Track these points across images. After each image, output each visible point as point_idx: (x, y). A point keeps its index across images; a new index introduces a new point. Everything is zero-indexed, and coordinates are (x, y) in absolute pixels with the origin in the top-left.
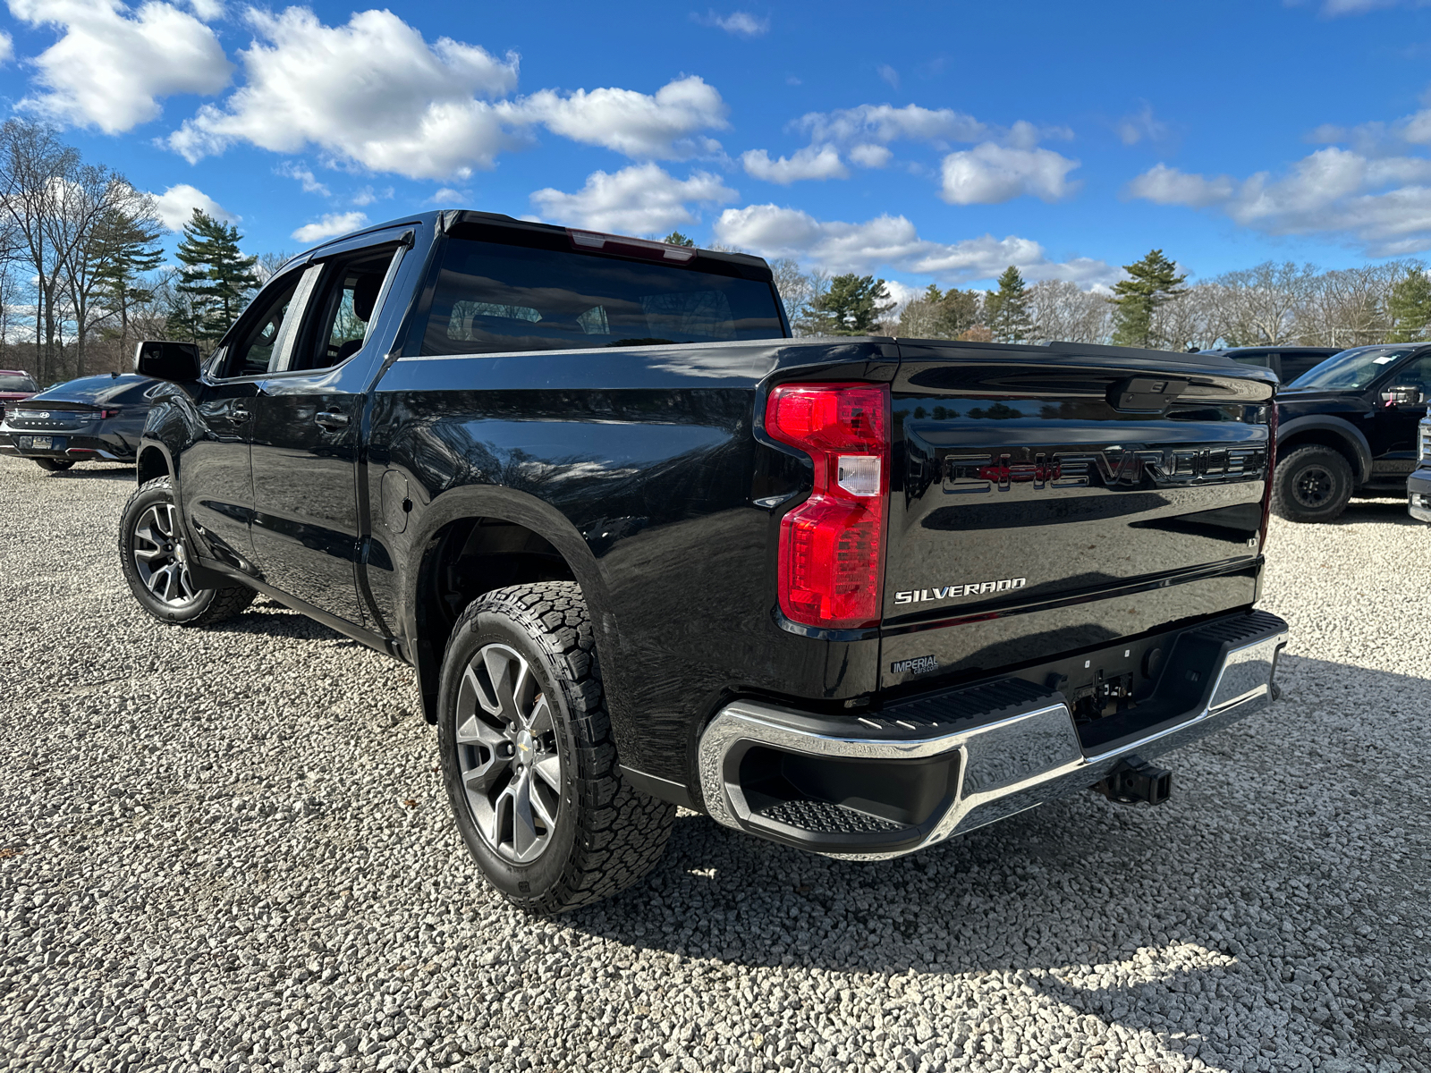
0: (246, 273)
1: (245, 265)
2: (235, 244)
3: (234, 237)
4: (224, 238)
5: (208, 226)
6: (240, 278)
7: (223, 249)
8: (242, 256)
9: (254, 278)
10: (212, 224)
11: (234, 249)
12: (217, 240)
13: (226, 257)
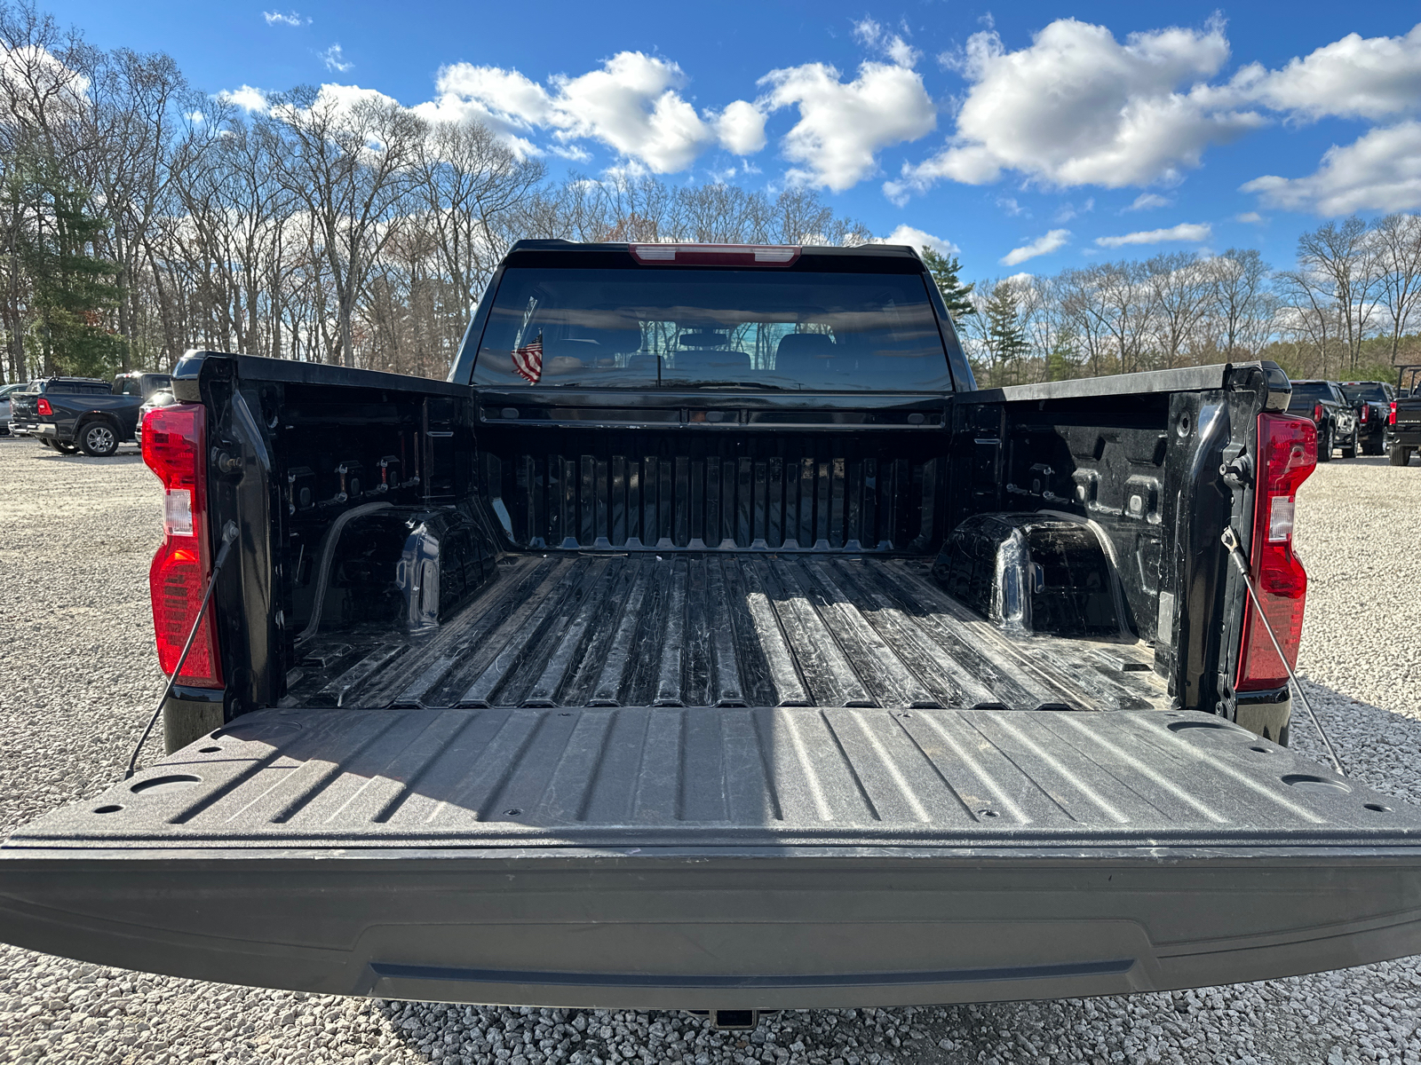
0: (962, 301)
1: (961, 293)
2: (955, 274)
3: (955, 268)
4: (946, 270)
5: (934, 261)
6: (957, 306)
7: (945, 280)
8: (961, 285)
9: (969, 305)
10: (937, 259)
11: (954, 279)
12: (940, 273)
13: (947, 287)
